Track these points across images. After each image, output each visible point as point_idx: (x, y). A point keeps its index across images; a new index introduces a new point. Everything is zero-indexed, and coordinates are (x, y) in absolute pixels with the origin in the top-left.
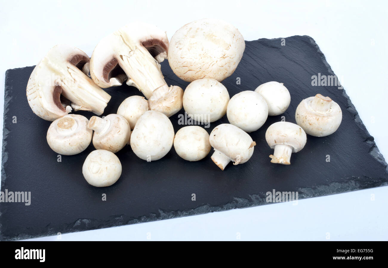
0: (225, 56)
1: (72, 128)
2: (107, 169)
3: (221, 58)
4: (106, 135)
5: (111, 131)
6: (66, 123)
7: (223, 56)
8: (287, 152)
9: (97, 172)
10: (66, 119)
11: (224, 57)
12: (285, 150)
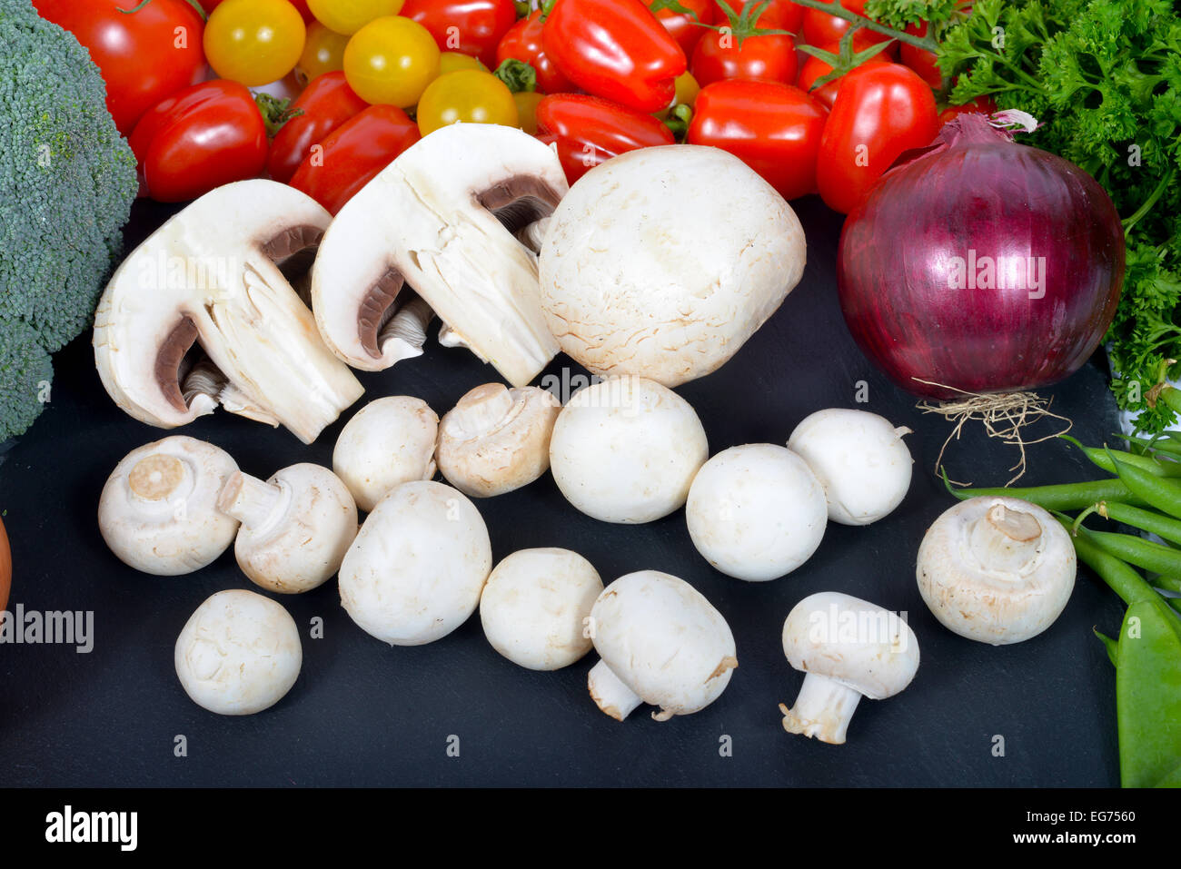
0: (686, 319)
1: (170, 497)
2: (242, 671)
3: (673, 321)
4: (269, 543)
5: (282, 535)
6: (156, 477)
7: (681, 316)
8: (839, 705)
9: (210, 678)
10: (160, 461)
11: (684, 320)
12: (832, 696)
